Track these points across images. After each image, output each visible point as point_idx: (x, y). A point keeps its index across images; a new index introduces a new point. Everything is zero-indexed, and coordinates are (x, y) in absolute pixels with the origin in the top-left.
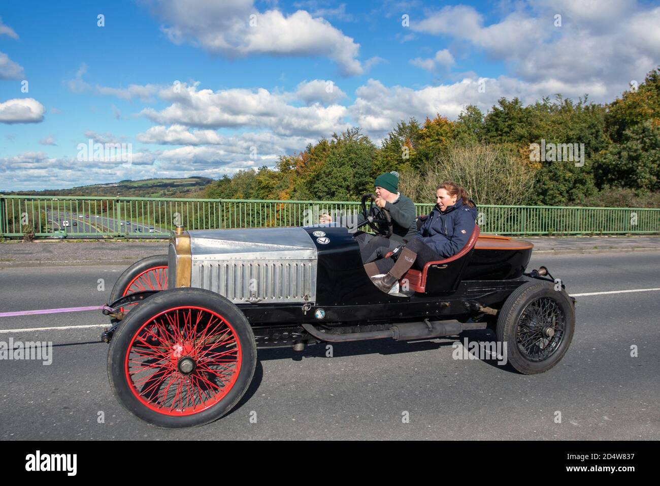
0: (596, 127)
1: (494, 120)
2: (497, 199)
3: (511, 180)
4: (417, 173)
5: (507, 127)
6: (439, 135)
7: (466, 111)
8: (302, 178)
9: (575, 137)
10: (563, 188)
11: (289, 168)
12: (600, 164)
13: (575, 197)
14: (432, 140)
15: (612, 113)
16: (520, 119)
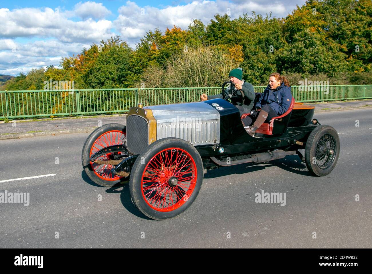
0: (277, 34)
1: (212, 29)
2: (215, 83)
3: (224, 70)
4: (161, 67)
5: (221, 34)
6: (176, 40)
7: (193, 23)
8: (79, 74)
9: (264, 40)
10: (257, 74)
11: (70, 66)
12: (280, 58)
13: (265, 80)
14: (170, 44)
15: (286, 24)
16: (229, 28)
